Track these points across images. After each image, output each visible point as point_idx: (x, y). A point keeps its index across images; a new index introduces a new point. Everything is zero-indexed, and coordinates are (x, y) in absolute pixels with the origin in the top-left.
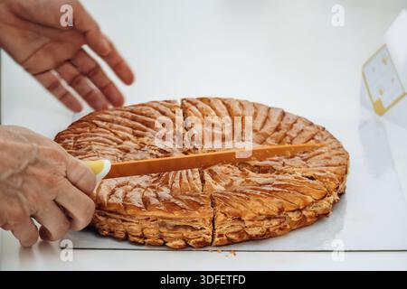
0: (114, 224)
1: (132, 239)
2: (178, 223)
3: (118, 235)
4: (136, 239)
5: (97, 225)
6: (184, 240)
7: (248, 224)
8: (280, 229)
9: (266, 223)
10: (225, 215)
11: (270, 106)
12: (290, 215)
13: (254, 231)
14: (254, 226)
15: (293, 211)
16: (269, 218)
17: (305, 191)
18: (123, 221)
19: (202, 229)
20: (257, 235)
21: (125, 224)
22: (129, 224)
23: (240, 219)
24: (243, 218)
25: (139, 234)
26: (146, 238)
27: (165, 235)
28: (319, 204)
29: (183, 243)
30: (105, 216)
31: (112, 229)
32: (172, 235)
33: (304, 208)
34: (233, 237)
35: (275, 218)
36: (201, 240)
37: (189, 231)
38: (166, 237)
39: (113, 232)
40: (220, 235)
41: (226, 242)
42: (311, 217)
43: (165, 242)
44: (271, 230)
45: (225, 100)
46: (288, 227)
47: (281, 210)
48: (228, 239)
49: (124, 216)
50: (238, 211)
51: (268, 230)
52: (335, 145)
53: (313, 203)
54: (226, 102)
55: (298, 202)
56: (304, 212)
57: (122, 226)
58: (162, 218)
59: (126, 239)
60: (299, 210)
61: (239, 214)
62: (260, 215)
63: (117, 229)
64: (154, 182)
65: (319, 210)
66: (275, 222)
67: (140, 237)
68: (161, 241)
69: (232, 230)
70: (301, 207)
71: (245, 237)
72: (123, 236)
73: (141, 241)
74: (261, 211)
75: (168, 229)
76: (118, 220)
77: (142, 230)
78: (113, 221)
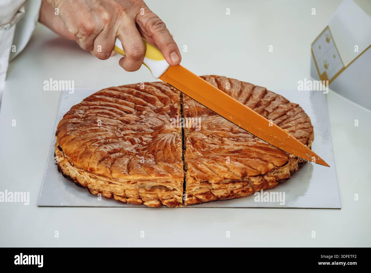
0: (102, 186)
1: (116, 198)
2: (154, 184)
3: (106, 195)
4: (119, 198)
5: (89, 186)
6: (159, 200)
7: (215, 186)
8: (243, 191)
9: (230, 187)
10: (194, 179)
11: (255, 85)
12: (253, 179)
13: (220, 193)
14: (220, 188)
15: (255, 176)
16: (234, 182)
17: (268, 159)
18: (110, 183)
19: (174, 190)
20: (222, 197)
21: (111, 185)
22: (113, 185)
23: (207, 182)
24: (210, 182)
25: (122, 194)
26: (128, 198)
27: (143, 195)
28: (280, 170)
29: (157, 203)
30: (96, 178)
31: (101, 189)
32: (149, 196)
33: (266, 174)
34: (201, 197)
35: (239, 182)
36: (173, 200)
37: (163, 191)
38: (144, 197)
40: (190, 196)
41: (195, 202)
42: (272, 181)
43: (143, 202)
44: (235, 192)
45: (219, 77)
46: (251, 190)
47: (244, 175)
48: (197, 199)
49: (110, 179)
50: (206, 175)
51: (232, 192)
52: (302, 120)
53: (274, 169)
54: (218, 80)
55: (261, 168)
56: (266, 177)
57: (108, 187)
58: (141, 180)
59: (112, 197)
60: (261, 175)
61: (206, 178)
62: (225, 179)
63: (105, 189)
64: (144, 150)
65: (280, 175)
66: (238, 186)
67: (123, 197)
68: (139, 201)
69: (200, 192)
70: (263, 173)
71: (212, 198)
72: (109, 195)
73: (123, 200)
74: (226, 176)
75: (146, 190)
76: (105, 182)
77: (124, 191)
78: (102, 183)
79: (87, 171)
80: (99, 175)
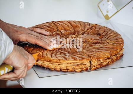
0: (56, 66)
1: (63, 70)
2: (79, 63)
3: (58, 70)
4: (65, 70)
5: (49, 67)
7: (102, 61)
8: (112, 62)
9: (108, 60)
10: (95, 59)
12: (114, 57)
13: (105, 64)
14: (104, 62)
15: (114, 55)
16: (108, 59)
17: (116, 48)
18: (59, 65)
19: (87, 64)
21: (60, 65)
22: (61, 65)
23: (99, 60)
25: (65, 68)
26: (68, 70)
28: (120, 52)
29: (81, 70)
30: (52, 64)
31: (55, 68)
32: (77, 68)
34: (98, 66)
35: (110, 58)
36: (86, 68)
37: (82, 65)
38: (75, 68)
39: (56, 69)
41: (96, 68)
42: (119, 57)
43: (75, 70)
44: (109, 62)
46: (114, 61)
47: (111, 55)
49: (59, 63)
55: (115, 52)
56: (117, 56)
57: (59, 67)
58: (73, 63)
59: (61, 70)
60: (116, 55)
61: (99, 58)
62: (105, 58)
63: (57, 68)
65: (121, 54)
66: (110, 60)
67: (66, 70)
68: (73, 70)
69: (98, 64)
71: (102, 66)
72: (59, 70)
73: (66, 71)
75: (75, 66)
76: (57, 65)
77: (66, 67)
78: (55, 65)
79: (48, 61)
80: (54, 62)
